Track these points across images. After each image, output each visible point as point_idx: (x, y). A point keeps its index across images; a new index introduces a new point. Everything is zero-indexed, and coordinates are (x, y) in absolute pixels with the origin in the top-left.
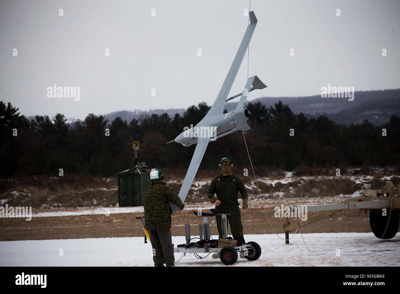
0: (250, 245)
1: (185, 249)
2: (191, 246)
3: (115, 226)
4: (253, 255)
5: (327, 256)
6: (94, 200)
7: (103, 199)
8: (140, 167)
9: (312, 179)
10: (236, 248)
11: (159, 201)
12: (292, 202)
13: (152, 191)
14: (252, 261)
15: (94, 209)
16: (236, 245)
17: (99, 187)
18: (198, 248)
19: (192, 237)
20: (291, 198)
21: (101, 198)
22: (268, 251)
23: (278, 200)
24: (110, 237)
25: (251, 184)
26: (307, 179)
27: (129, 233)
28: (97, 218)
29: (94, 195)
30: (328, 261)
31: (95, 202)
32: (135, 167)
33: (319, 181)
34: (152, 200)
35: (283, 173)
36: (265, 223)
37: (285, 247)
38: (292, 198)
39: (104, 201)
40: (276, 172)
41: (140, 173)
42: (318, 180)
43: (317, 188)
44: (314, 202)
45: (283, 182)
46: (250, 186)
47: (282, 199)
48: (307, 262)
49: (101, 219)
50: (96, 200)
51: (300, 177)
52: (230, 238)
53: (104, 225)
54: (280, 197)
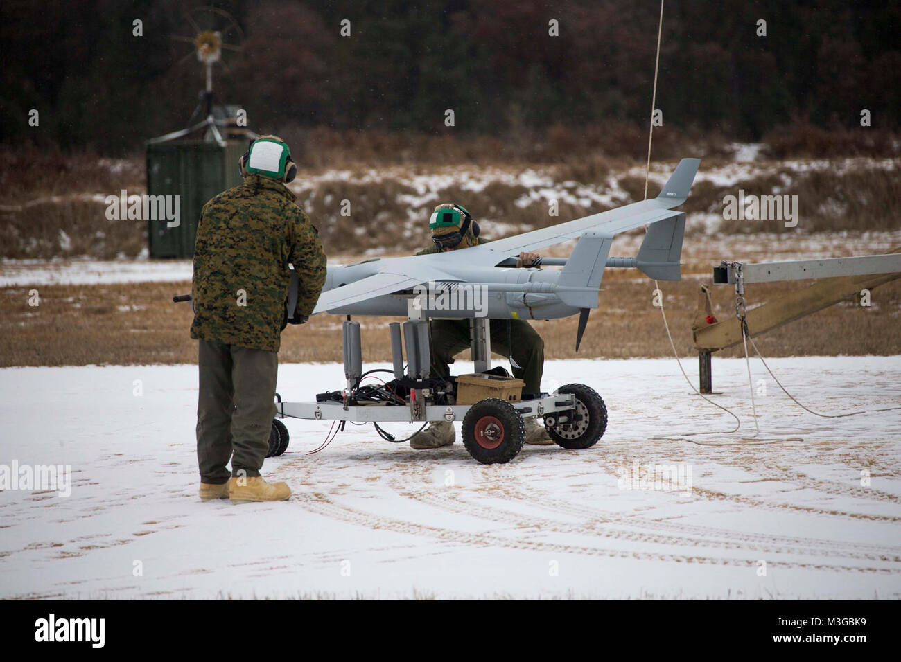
0: (567, 397)
1: (342, 406)
2: (364, 399)
3: (121, 327)
4: (580, 430)
5: (837, 435)
6: (64, 235)
7: (94, 232)
8: (223, 122)
9: (821, 168)
10: (518, 405)
11: (266, 250)
12: (749, 248)
13: (246, 208)
14: (574, 452)
15: (62, 267)
16: (519, 396)
17: (81, 190)
18: (388, 405)
19: (366, 368)
20: (745, 233)
21: (87, 230)
22: (636, 416)
23: (699, 240)
24: (99, 362)
25: (608, 186)
26: (804, 168)
27: (169, 351)
28: (63, 296)
29: (62, 217)
30: (841, 451)
31: (66, 242)
32: (203, 124)
33: (845, 176)
34: (243, 240)
35: (727, 148)
36: (640, 320)
37: (698, 402)
38: (751, 233)
39: (97, 241)
40: (703, 144)
41: (223, 144)
42: (841, 173)
43: (837, 199)
44: (824, 249)
45: (720, 178)
46: (603, 193)
47: (714, 237)
48: (766, 455)
49: (77, 300)
50: (68, 233)
51: (779, 164)
52: (500, 371)
53: (85, 322)
54: (709, 231)
